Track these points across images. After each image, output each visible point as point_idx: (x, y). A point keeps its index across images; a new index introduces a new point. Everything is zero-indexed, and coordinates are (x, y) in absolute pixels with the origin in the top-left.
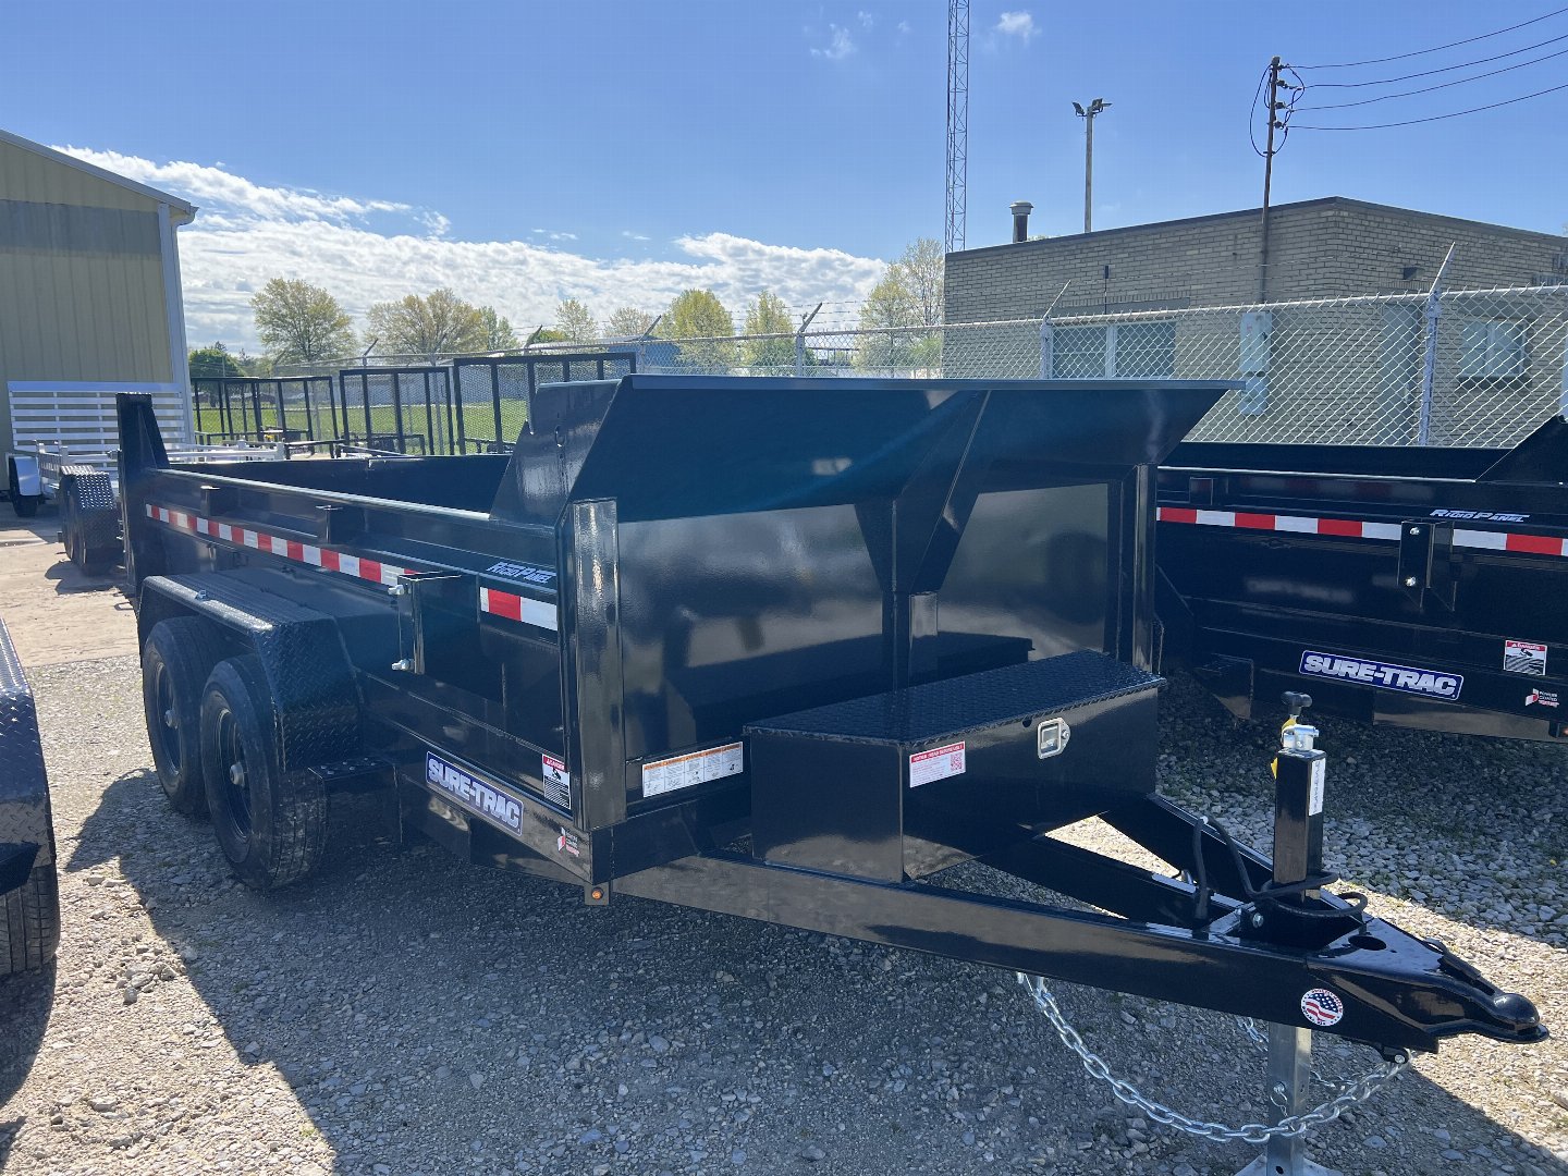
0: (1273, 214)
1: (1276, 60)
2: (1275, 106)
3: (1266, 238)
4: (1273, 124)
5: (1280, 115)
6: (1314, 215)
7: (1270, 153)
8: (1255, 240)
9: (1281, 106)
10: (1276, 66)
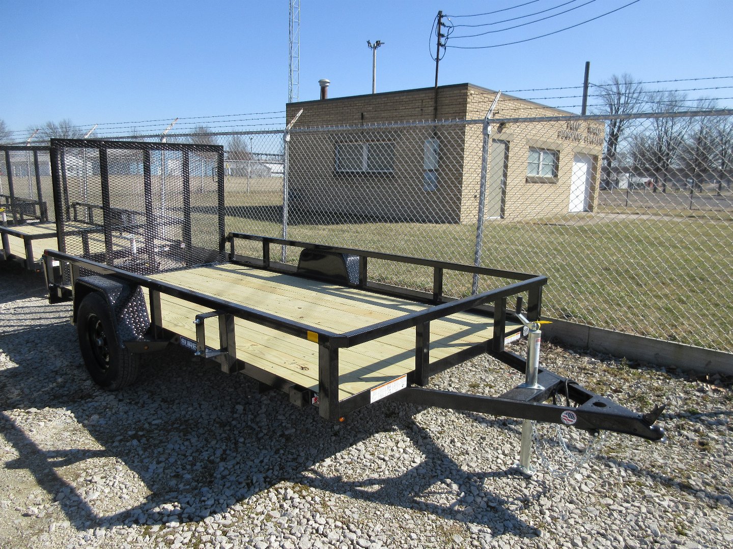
0: (440, 90)
1: (440, 13)
2: (440, 35)
3: (436, 102)
4: (439, 44)
5: (443, 40)
6: (458, 92)
7: (437, 60)
8: (431, 103)
9: (443, 36)
10: (440, 15)
